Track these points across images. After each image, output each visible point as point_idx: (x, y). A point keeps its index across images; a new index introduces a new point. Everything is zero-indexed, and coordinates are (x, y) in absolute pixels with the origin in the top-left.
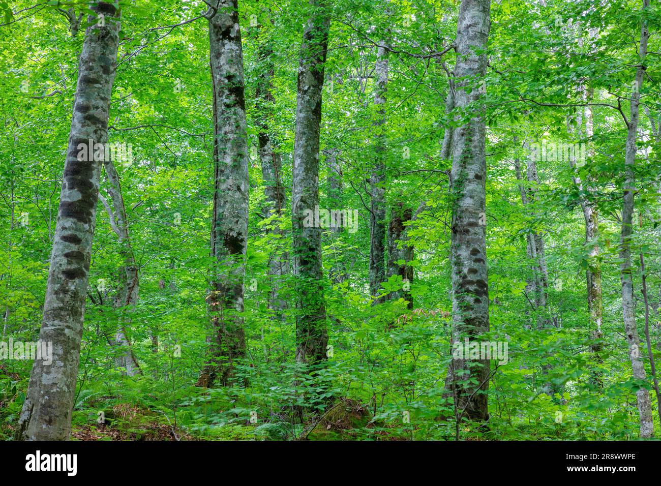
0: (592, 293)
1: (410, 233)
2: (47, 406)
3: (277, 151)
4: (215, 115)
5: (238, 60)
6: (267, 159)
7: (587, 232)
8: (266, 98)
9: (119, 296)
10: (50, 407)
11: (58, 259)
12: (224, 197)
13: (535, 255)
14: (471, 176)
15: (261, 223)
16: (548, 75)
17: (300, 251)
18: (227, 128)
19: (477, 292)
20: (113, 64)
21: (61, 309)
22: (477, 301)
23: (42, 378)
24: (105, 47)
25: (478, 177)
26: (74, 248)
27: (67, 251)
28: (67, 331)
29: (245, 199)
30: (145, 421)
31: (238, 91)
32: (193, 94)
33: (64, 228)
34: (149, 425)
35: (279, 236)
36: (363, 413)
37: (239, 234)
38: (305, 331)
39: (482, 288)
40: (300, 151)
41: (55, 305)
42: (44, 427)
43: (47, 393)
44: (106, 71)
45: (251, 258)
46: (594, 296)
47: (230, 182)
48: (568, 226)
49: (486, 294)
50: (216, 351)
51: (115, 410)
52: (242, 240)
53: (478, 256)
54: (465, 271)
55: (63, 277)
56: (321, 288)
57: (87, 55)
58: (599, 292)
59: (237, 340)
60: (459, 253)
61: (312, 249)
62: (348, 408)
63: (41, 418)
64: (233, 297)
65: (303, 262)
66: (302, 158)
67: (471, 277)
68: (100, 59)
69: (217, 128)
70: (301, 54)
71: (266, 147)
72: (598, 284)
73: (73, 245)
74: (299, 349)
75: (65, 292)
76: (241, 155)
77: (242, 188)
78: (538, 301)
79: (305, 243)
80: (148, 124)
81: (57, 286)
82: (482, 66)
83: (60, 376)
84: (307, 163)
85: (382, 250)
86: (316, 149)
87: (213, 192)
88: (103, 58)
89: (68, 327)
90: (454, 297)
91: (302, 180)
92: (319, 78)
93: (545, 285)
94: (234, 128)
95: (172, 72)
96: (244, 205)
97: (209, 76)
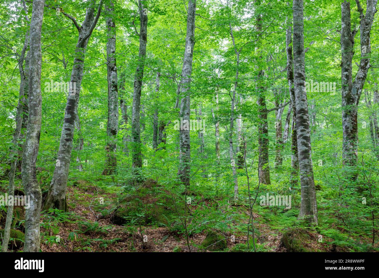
0: (217, 149)
1: (167, 130)
2: (59, 180)
3: (126, 105)
4: (109, 93)
5: (115, 77)
6: (123, 107)
7: (216, 131)
8: (122, 89)
9: (76, 148)
10: (60, 180)
11: (63, 135)
12: (111, 118)
13: (201, 137)
14: (186, 113)
15: (121, 126)
16: (209, 84)
17: (134, 135)
18: (112, 98)
19: (187, 148)
20: (81, 77)
21: (64, 150)
22: (187, 150)
23: (58, 172)
24: (79, 71)
25: (188, 114)
26: (69, 132)
27: (66, 133)
28: (66, 157)
29: (117, 119)
30: (87, 185)
31: (115, 86)
32: (101, 87)
33: (65, 126)
34: (88, 186)
35: (126, 130)
36: (155, 183)
37: (115, 129)
38: (135, 159)
39: (188, 147)
40: (134, 105)
41: (62, 149)
42: (58, 186)
43: (59, 176)
44: (79, 79)
45: (118, 137)
46: (218, 150)
47: (113, 113)
48: (210, 129)
49: (190, 148)
50: (108, 164)
51: (78, 181)
52: (116, 131)
53: (188, 137)
54: (184, 141)
55: (65, 141)
56: (140, 146)
57: (73, 74)
58: (219, 149)
59: (115, 161)
60: (182, 136)
61: (138, 134)
62: (151, 181)
63: (58, 183)
64: (113, 148)
65: (135, 138)
66: (135, 107)
67: (185, 143)
68: (77, 75)
69: (109, 97)
70: (135, 76)
71: (122, 104)
72: (219, 146)
73: (68, 131)
74: (133, 164)
75: (66, 145)
76: (116, 106)
77: (117, 115)
78: (201, 151)
79: (135, 132)
80: (87, 96)
81: (63, 144)
82: (189, 81)
83: (63, 171)
84: (136, 109)
85: (157, 135)
86: (139, 104)
87: (107, 116)
88: (78, 75)
89: (66, 156)
90: (180, 149)
91: (135, 114)
92: (140, 83)
93: (203, 146)
94: (114, 97)
95: (95, 80)
96: (117, 121)
97: (107, 82)
